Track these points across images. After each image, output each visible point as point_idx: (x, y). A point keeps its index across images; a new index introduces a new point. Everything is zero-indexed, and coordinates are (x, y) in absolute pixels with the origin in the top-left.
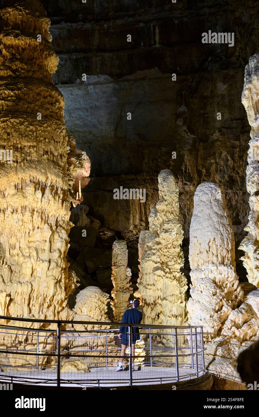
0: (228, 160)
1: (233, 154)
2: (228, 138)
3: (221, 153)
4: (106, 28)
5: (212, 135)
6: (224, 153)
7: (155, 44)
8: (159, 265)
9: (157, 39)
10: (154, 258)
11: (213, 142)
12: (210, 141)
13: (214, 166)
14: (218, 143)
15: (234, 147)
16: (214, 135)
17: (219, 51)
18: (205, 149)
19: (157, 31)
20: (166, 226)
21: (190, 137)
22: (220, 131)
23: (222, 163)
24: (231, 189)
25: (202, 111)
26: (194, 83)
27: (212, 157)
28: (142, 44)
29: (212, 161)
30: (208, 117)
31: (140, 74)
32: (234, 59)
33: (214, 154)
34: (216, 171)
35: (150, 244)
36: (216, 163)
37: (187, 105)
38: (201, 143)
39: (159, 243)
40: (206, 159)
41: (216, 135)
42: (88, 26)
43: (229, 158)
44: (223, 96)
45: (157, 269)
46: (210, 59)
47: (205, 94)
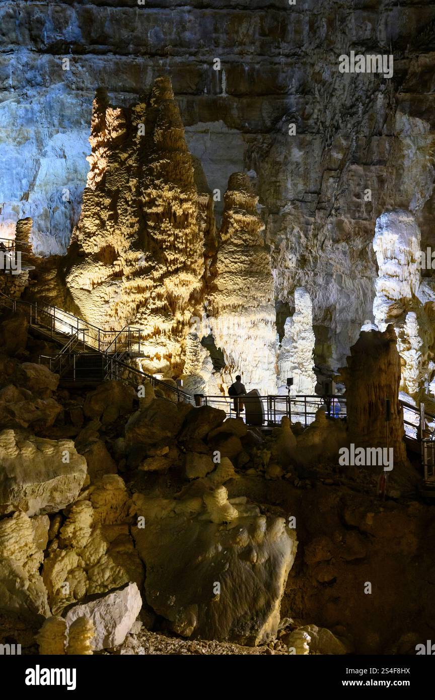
0: (300, 237)
1: (307, 231)
2: (302, 213)
3: (293, 228)
4: (161, 65)
5: (284, 207)
6: (297, 229)
7: (221, 92)
8: (296, 365)
9: (224, 86)
10: (291, 359)
11: (285, 215)
12: (281, 214)
13: (284, 242)
14: (290, 216)
15: (308, 223)
16: (286, 207)
17: (294, 109)
18: (275, 222)
19: (224, 77)
20: (303, 335)
22: (293, 204)
23: (294, 239)
24: (303, 269)
25: (273, 179)
26: (265, 145)
27: (282, 232)
28: (206, 91)
29: (283, 236)
30: (279, 186)
31: (201, 126)
32: (311, 122)
33: (285, 228)
34: (287, 248)
35: (288, 348)
36: (287, 239)
37: (256, 170)
38: (271, 215)
39: (295, 348)
40: (276, 234)
41: (289, 208)
42: (140, 60)
43: (302, 235)
44: (298, 164)
45: (295, 368)
46: (284, 119)
47: (278, 159)
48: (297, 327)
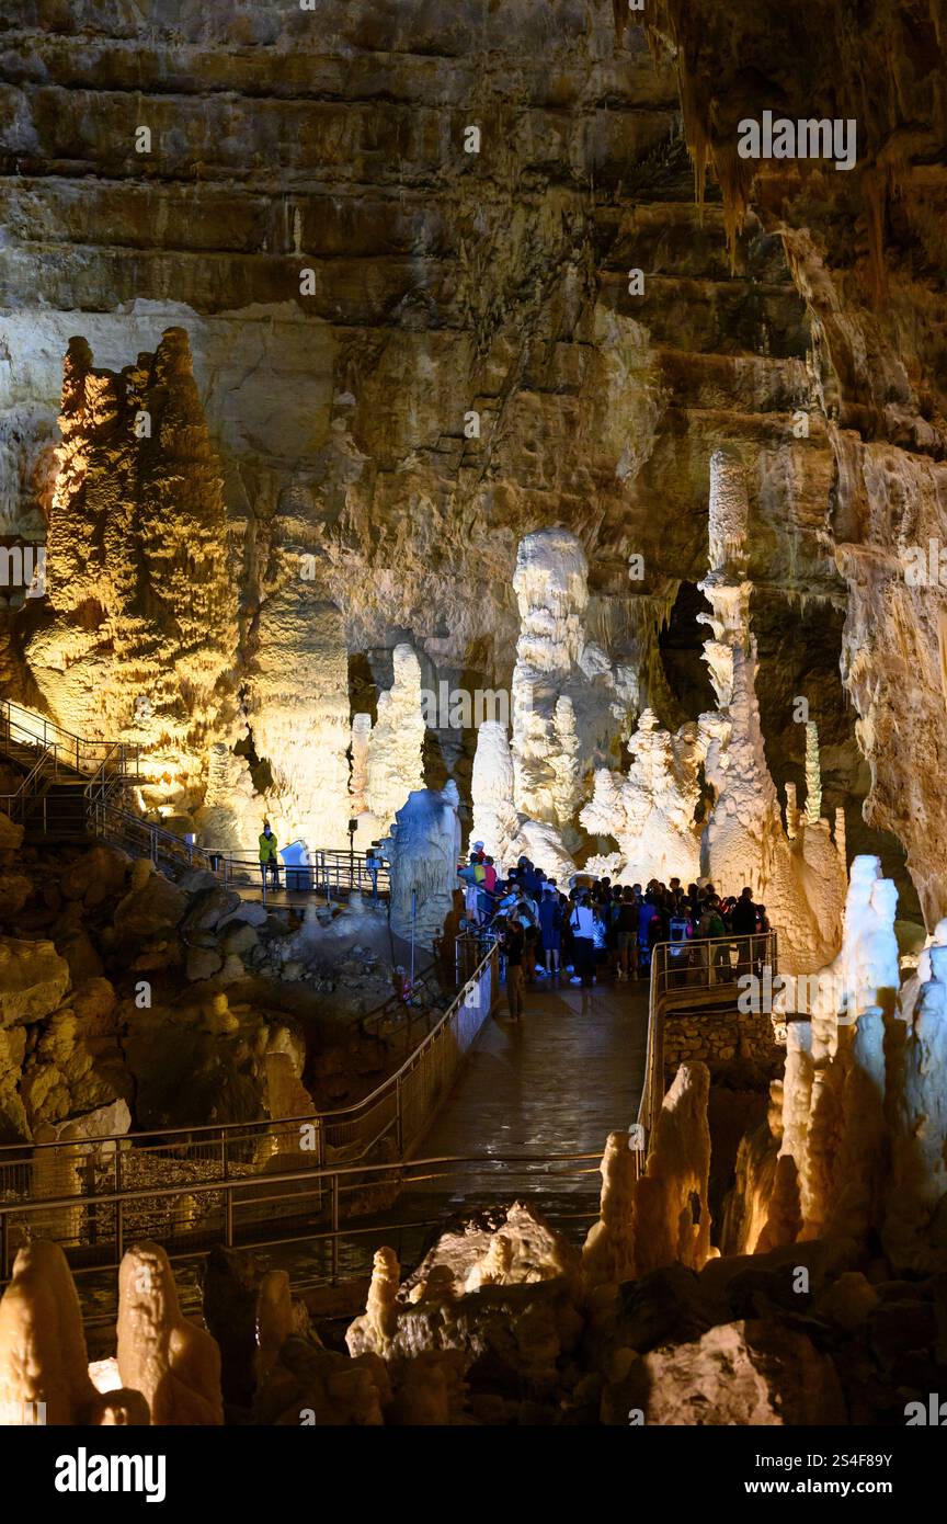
0: (432, 515)
1: (443, 504)
2: (435, 472)
3: (420, 498)
4: (184, 195)
5: (404, 460)
6: (426, 501)
7: (293, 250)
8: (394, 769)
9: (297, 238)
10: (386, 759)
11: (406, 474)
12: (399, 471)
13: (404, 523)
14: (414, 478)
15: (445, 491)
16: (408, 460)
17: (424, 283)
18: (388, 486)
19: (298, 222)
21: (358, 458)
22: (419, 455)
23: (420, 519)
24: (436, 571)
25: (385, 409)
26: (372, 348)
27: (401, 504)
28: (265, 247)
29: (402, 512)
30: (396, 422)
31: (256, 309)
32: (453, 307)
33: (406, 498)
34: (409, 533)
35: (381, 741)
36: (409, 516)
37: (354, 393)
38: (381, 475)
39: (394, 742)
40: (390, 508)
41: (412, 462)
42: (145, 187)
43: (435, 511)
44: (429, 384)
45: (393, 774)
46: (405, 300)
47: (393, 374)
48: (397, 709)
